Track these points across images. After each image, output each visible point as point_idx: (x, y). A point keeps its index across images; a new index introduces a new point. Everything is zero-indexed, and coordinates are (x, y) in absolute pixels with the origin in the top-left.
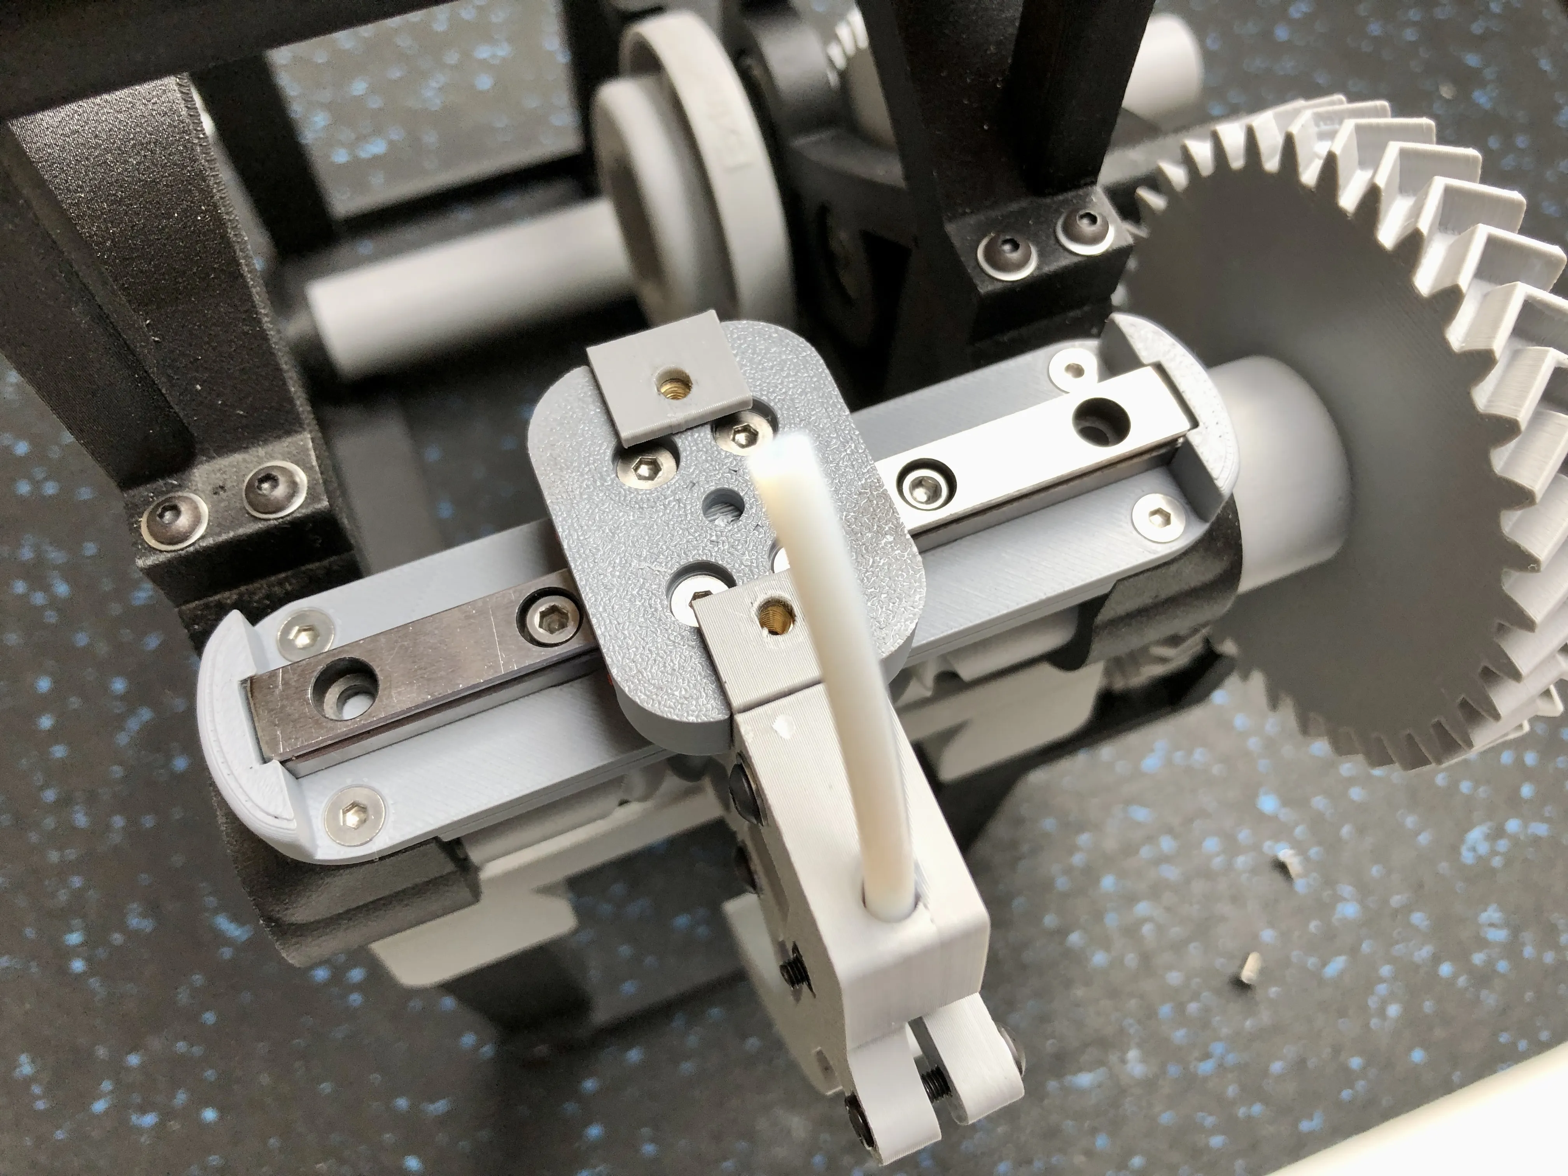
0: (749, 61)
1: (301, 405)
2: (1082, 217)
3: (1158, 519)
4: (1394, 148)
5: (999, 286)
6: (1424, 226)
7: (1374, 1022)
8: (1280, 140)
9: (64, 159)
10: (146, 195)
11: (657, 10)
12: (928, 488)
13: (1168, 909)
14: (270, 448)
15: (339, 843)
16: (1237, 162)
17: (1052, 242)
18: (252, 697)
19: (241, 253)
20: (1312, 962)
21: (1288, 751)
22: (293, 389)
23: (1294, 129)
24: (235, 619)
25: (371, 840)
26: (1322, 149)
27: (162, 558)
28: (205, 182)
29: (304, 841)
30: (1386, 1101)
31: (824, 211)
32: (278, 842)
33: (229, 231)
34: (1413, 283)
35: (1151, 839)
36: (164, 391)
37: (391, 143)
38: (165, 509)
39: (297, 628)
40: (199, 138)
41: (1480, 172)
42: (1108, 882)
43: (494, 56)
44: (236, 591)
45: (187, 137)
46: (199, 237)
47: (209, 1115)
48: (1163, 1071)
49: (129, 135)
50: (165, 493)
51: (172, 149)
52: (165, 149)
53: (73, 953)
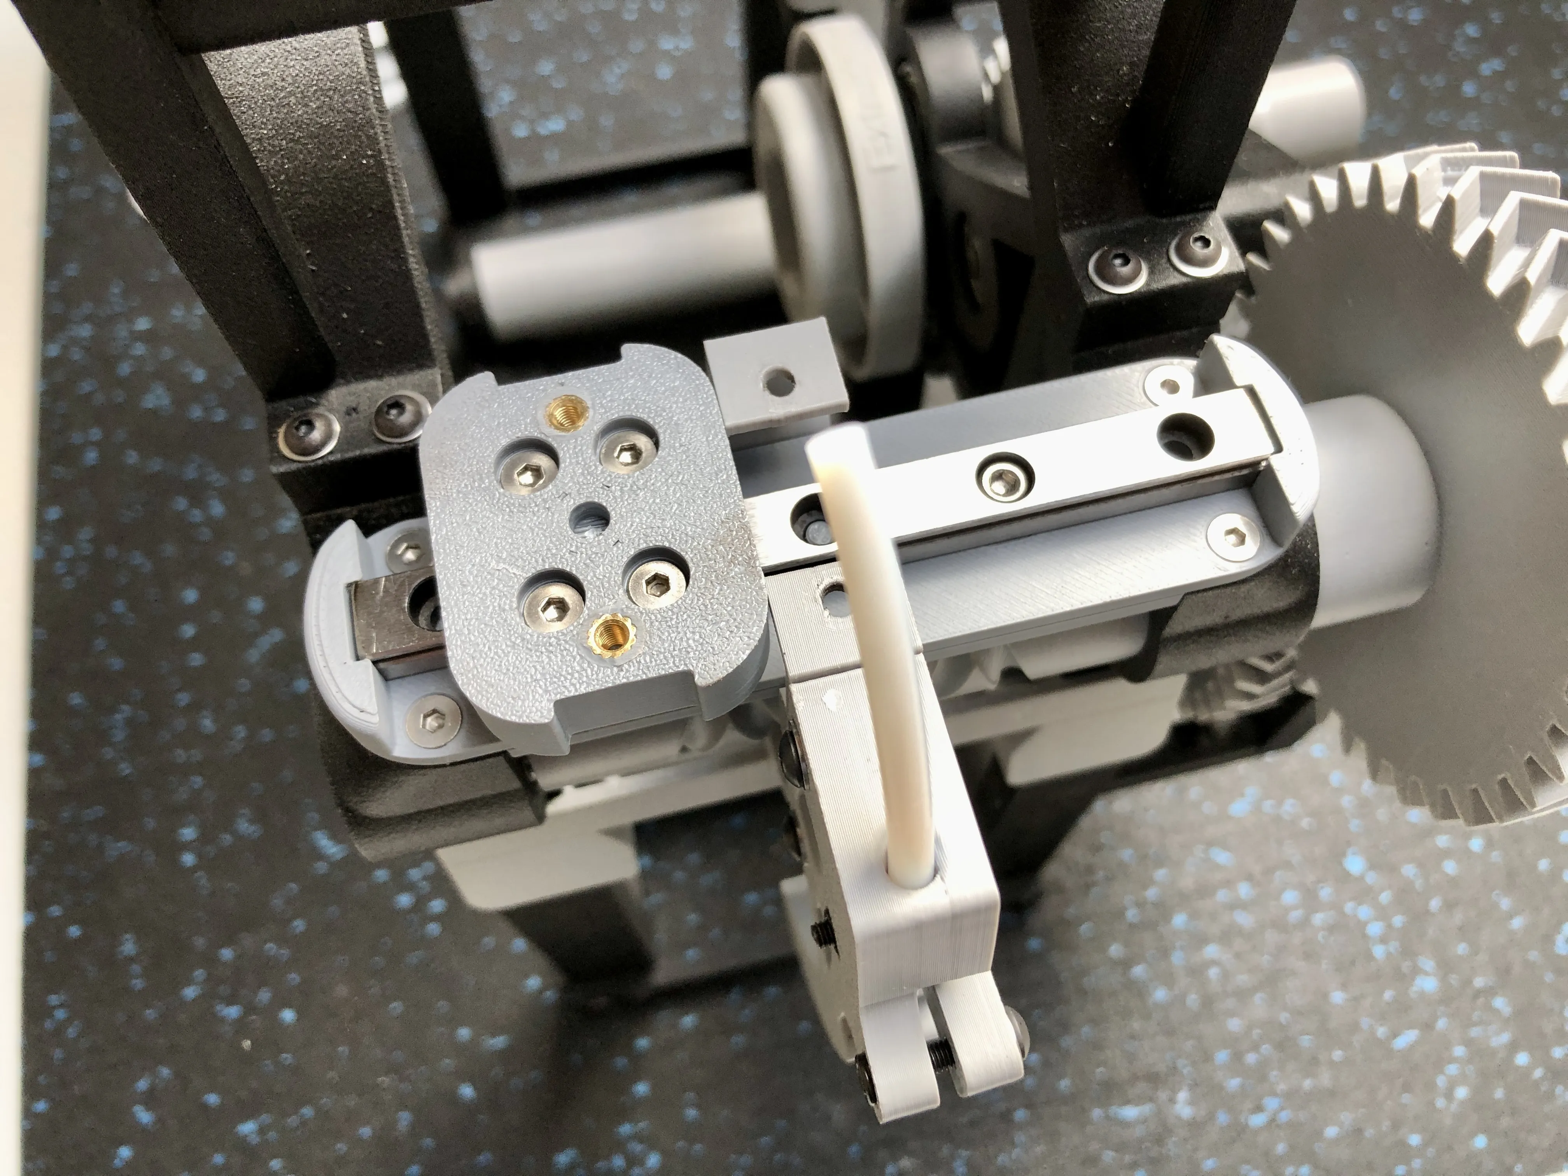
0: (908, 68)
1: (436, 343)
2: (1196, 240)
3: (1233, 538)
4: (1513, 199)
5: (1105, 297)
6: (1532, 276)
7: (1440, 1103)
8: (1402, 181)
9: (253, 97)
10: (321, 137)
11: (829, 12)
12: (1008, 483)
13: (1238, 956)
14: (401, 379)
15: (416, 744)
16: (1360, 200)
17: (1164, 261)
18: (355, 600)
20: (1381, 1031)
21: (1382, 814)
22: (429, 327)
23: (1418, 172)
24: (348, 530)
25: (445, 745)
26: (1443, 193)
27: (294, 467)
28: (373, 129)
29: (383, 735)
31: (962, 218)
32: (360, 733)
33: (389, 176)
34: (1517, 334)
35: (1228, 884)
36: (313, 314)
37: (570, 124)
38: (302, 423)
39: (405, 545)
40: (374, 90)
42: (1179, 920)
43: (677, 48)
44: (355, 506)
46: (362, 179)
47: (288, 1015)
48: (1211, 1116)
49: (313, 81)
50: (302, 409)
51: (348, 97)
52: (342, 96)
53: (185, 847)
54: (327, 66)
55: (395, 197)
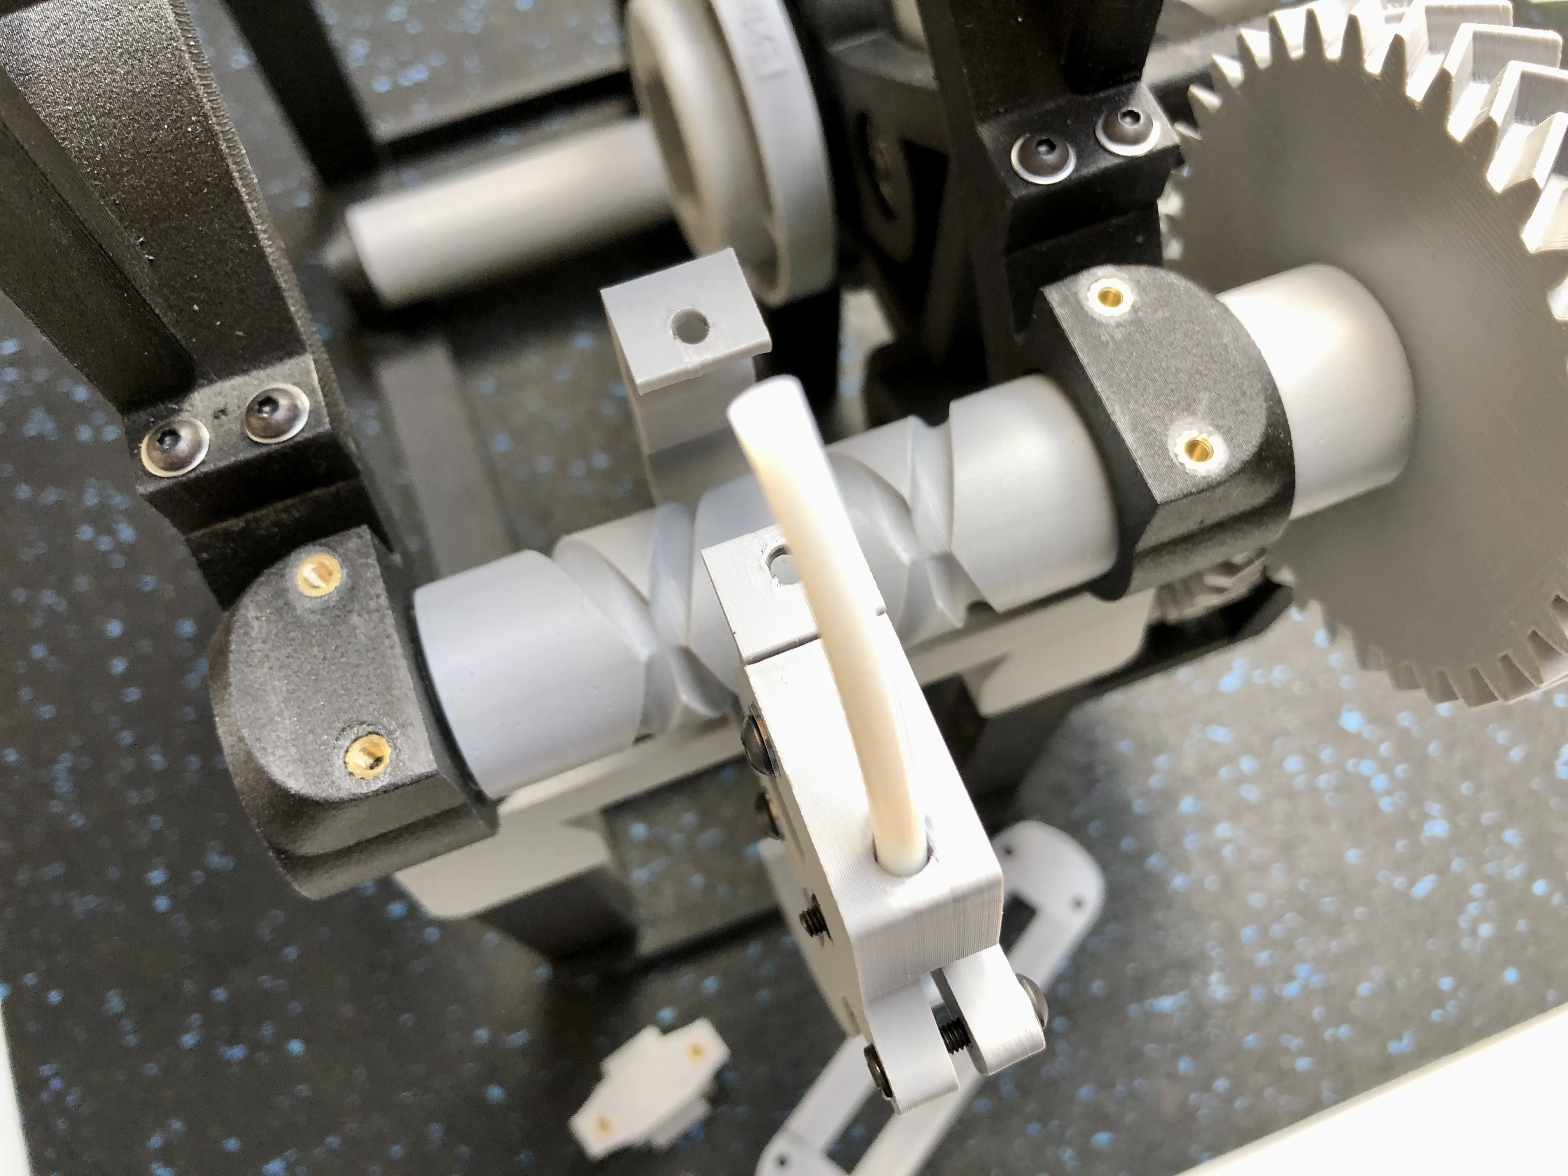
1: (303, 325)
2: (1125, 115)
5: (1033, 190)
6: (1498, 115)
7: (1465, 943)
9: (51, 71)
10: (135, 107)
13: (1249, 830)
14: (270, 371)
16: (1296, 52)
17: (1092, 142)
19: (234, 166)
20: (1399, 882)
22: (292, 309)
27: (163, 484)
28: (194, 91)
30: (1477, 1022)
33: (221, 142)
34: (1486, 179)
35: (1231, 760)
36: (157, 311)
37: (433, 69)
38: (164, 434)
40: (188, 45)
41: (1560, 56)
42: (1187, 804)
44: (243, 518)
45: (175, 44)
46: (190, 149)
47: (296, 1047)
48: (1244, 995)
49: (116, 44)
50: (163, 418)
51: (160, 57)
52: (153, 57)
53: (157, 891)
54: (131, 24)
55: (233, 167)
